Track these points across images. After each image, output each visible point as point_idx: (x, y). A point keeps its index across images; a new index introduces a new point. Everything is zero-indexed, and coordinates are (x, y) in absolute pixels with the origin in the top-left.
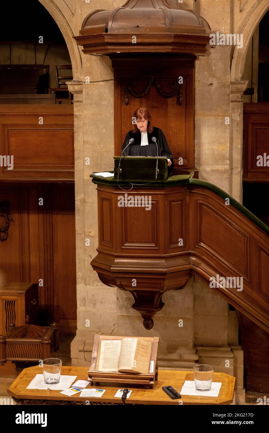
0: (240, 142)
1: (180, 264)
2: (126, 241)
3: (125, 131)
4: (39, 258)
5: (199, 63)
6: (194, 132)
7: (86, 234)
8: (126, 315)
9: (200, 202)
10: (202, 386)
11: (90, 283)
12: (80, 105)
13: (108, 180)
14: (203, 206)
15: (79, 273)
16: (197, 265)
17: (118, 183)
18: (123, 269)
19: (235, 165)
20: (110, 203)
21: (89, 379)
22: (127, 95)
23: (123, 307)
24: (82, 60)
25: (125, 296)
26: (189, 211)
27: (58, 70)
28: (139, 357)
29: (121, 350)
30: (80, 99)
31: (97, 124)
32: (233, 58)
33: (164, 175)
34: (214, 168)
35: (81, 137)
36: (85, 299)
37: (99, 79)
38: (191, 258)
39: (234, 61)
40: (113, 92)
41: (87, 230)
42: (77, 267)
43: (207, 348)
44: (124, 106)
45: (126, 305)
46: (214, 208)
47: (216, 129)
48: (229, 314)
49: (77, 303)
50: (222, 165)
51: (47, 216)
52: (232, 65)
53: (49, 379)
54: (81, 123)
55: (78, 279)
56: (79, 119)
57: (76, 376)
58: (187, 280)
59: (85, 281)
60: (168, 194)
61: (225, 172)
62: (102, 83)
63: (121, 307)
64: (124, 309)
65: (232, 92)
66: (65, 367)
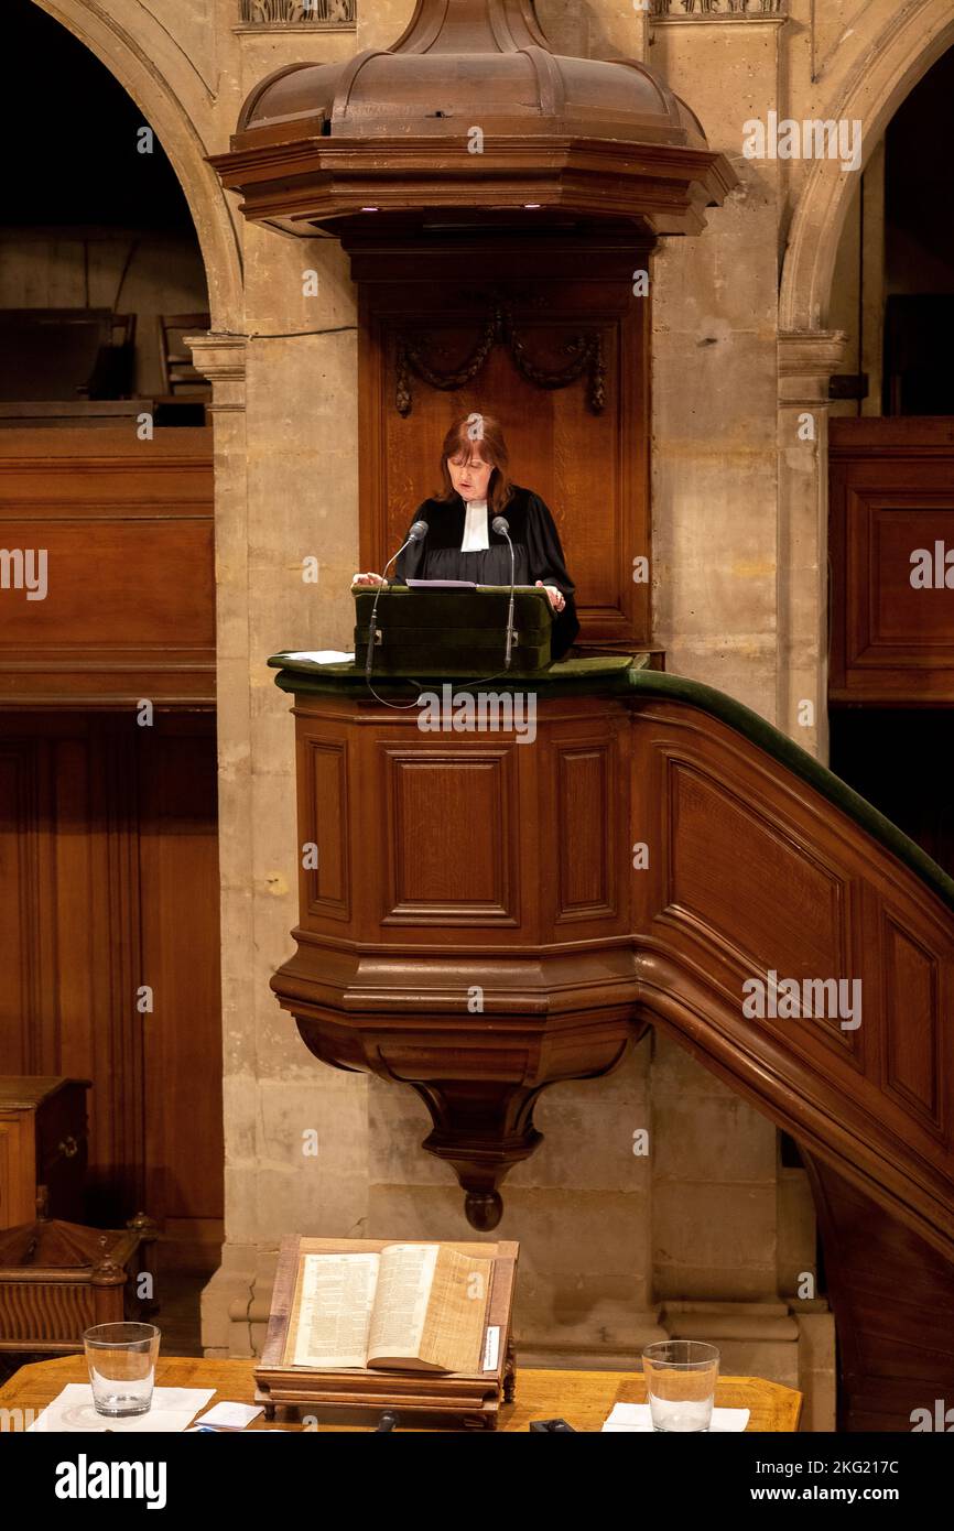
0: (815, 551)
1: (595, 981)
2: (401, 899)
3: (397, 508)
4: (93, 997)
5: (665, 265)
6: (649, 515)
7: (260, 888)
8: (404, 1183)
9: (669, 753)
10: (676, 1418)
11: (271, 1068)
12: (236, 419)
13: (333, 672)
14: (680, 770)
15: (233, 1033)
16: (661, 986)
17: (368, 681)
18: (388, 998)
19: (797, 635)
20: (340, 760)
21: (260, 1396)
22: (406, 378)
23: (392, 1152)
24: (244, 256)
25: (399, 1115)
26: (629, 788)
27: (169, 331)
28: (444, 1313)
29: (380, 1287)
30: (237, 399)
31: (299, 486)
32: (787, 245)
33: (535, 654)
34: (723, 646)
35: (239, 535)
36: (253, 1127)
37: (306, 325)
38: (638, 960)
39: (792, 259)
40: (355, 372)
41: (260, 874)
42: (225, 1010)
43: (700, 1307)
44: (395, 421)
45: (403, 1147)
46: (719, 778)
47: (729, 502)
48: (780, 1182)
49: (226, 1145)
50: (752, 633)
51: (119, 840)
52: (785, 274)
53: (113, 1400)
54: (240, 486)
55: (230, 1054)
56: (234, 472)
57: (215, 1391)
58: (625, 1041)
59: (254, 1063)
60: (551, 722)
61: (761, 657)
62: (313, 339)
63: (384, 1156)
64: (396, 1162)
65: (786, 370)
66: (175, 1361)
